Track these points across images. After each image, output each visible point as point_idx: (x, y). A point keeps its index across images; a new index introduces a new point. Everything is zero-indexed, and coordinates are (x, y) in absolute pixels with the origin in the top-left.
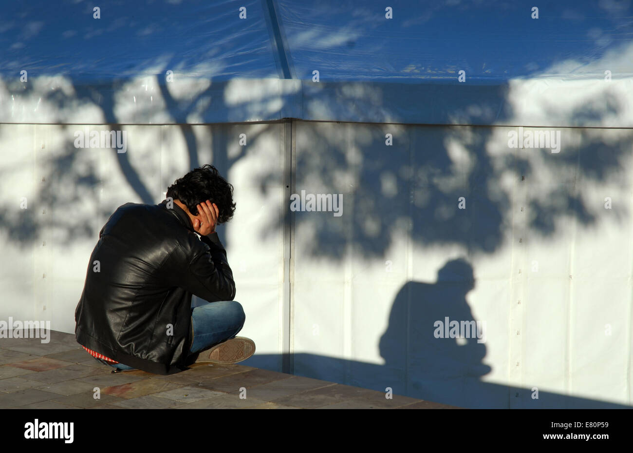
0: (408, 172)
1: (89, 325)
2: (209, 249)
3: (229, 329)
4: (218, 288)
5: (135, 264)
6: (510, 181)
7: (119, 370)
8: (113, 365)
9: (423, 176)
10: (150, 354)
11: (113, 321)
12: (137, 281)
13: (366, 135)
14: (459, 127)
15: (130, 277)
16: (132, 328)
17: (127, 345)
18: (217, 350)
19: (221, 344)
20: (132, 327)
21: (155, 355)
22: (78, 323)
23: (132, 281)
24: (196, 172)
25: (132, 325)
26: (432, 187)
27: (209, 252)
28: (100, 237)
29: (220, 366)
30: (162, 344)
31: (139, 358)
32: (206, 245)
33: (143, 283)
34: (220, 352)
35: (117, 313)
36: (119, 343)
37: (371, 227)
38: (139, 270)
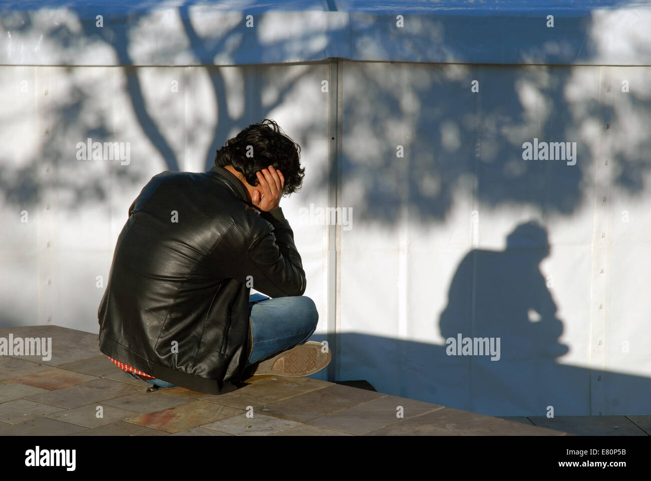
0: (473, 121)
1: (116, 328)
2: (273, 229)
3: (298, 333)
4: (284, 279)
5: (178, 249)
6: (591, 131)
7: (156, 387)
8: (148, 381)
9: (490, 125)
10: (197, 367)
11: (148, 324)
12: (180, 272)
13: (424, 78)
14: (533, 67)
15: (171, 266)
16: (173, 334)
17: (168, 355)
18: (282, 359)
19: (287, 351)
20: (174, 331)
21: (204, 368)
22: (102, 327)
23: (172, 271)
24: (252, 129)
25: (174, 329)
26: (501, 139)
27: (273, 234)
28: (130, 214)
29: (287, 381)
30: (213, 354)
31: (184, 372)
32: (269, 223)
33: (189, 274)
34: (285, 362)
35: (154, 313)
36: (156, 352)
37: (430, 185)
38: (182, 257)
